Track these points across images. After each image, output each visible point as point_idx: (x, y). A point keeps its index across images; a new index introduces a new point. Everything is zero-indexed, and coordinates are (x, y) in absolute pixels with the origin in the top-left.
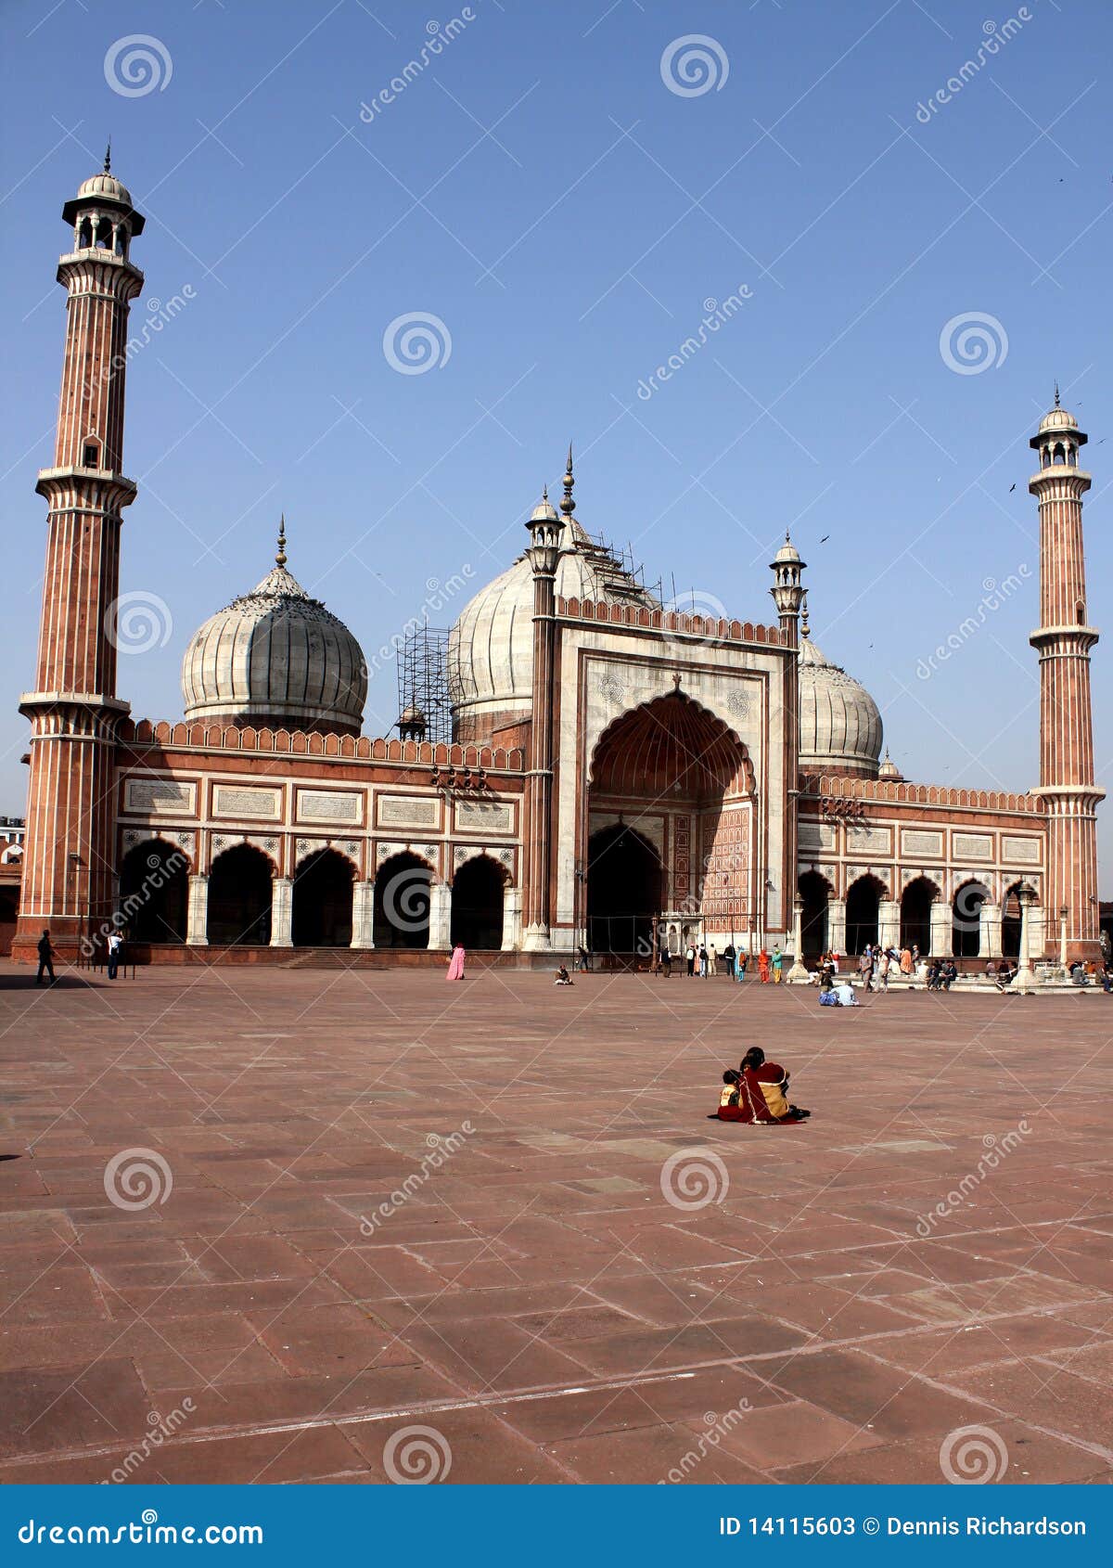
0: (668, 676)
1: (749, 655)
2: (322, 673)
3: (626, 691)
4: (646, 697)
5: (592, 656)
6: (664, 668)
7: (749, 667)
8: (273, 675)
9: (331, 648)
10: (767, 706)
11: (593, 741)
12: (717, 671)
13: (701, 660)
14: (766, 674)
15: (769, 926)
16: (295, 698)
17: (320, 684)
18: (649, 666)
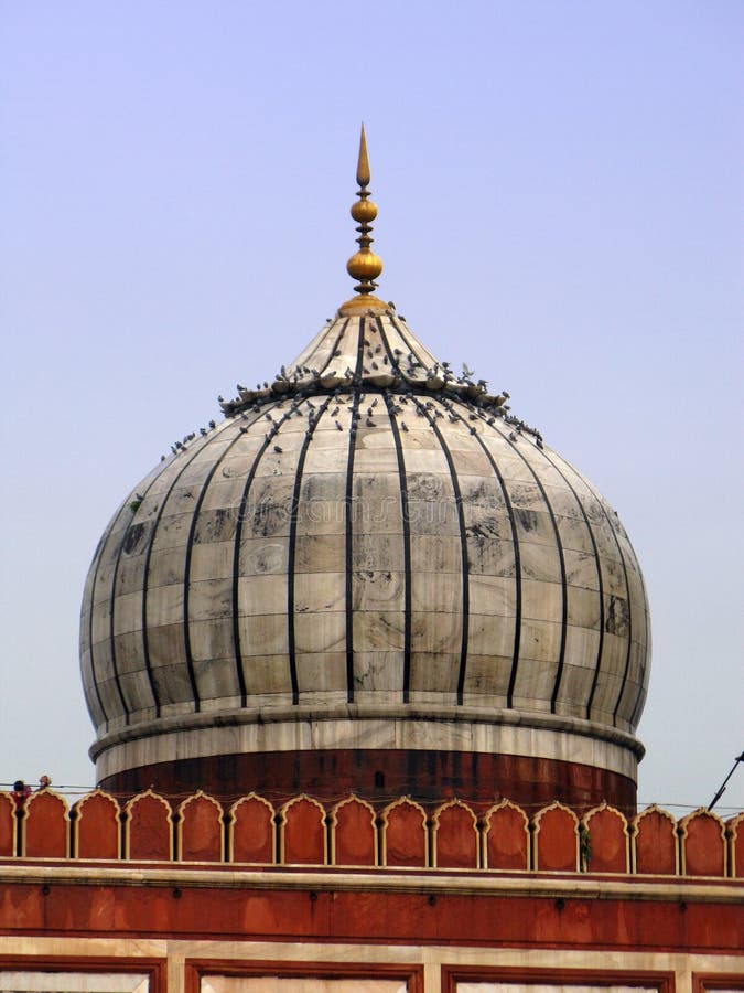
2: (509, 612)
8: (362, 625)
9: (532, 535)
16: (429, 696)
17: (505, 648)
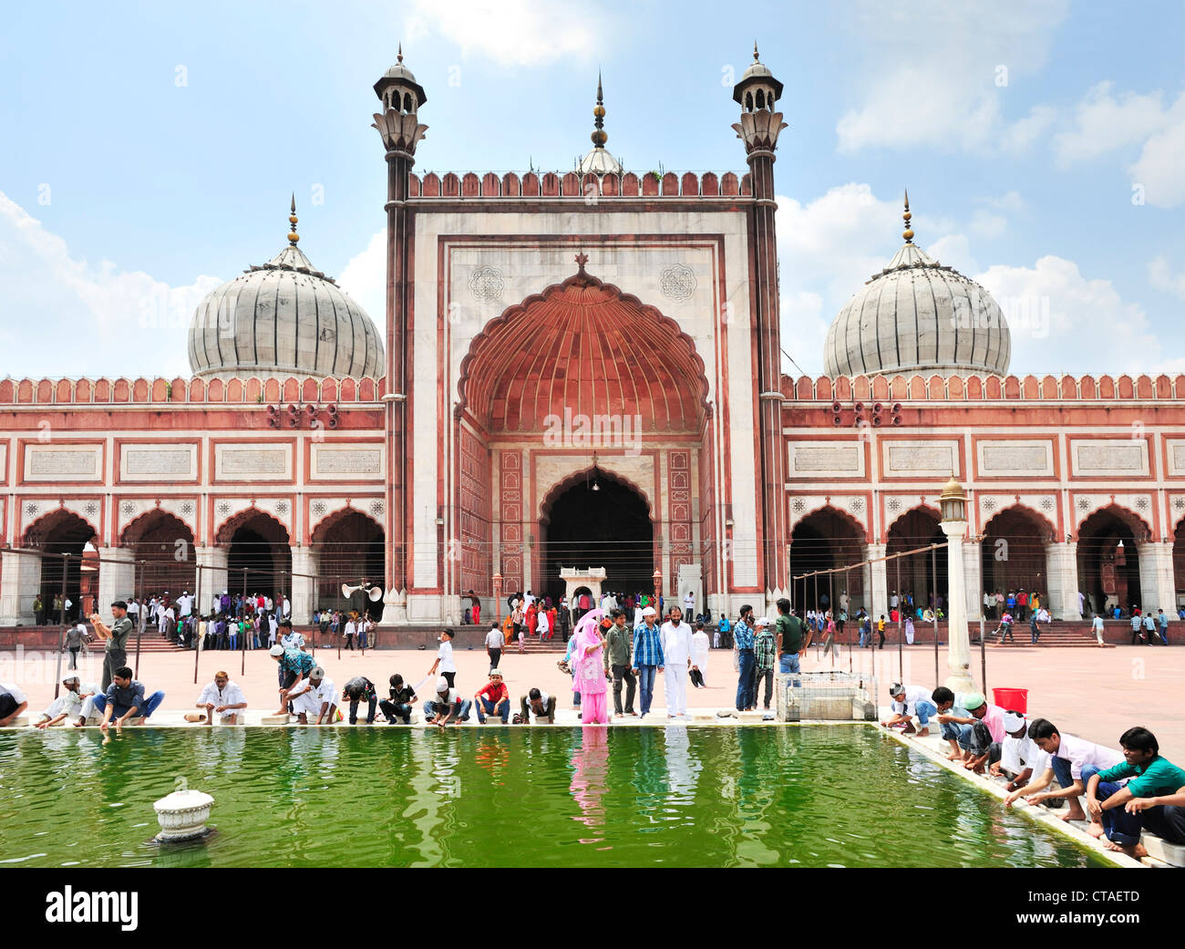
0: (569, 257)
1: (692, 215)
2: (272, 332)
3: (508, 283)
4: (537, 288)
5: (458, 244)
6: (560, 247)
7: (692, 231)
9: (284, 306)
10: (723, 281)
11: (460, 351)
12: (641, 240)
13: (616, 231)
14: (720, 238)
15: (737, 584)
18: (541, 247)
